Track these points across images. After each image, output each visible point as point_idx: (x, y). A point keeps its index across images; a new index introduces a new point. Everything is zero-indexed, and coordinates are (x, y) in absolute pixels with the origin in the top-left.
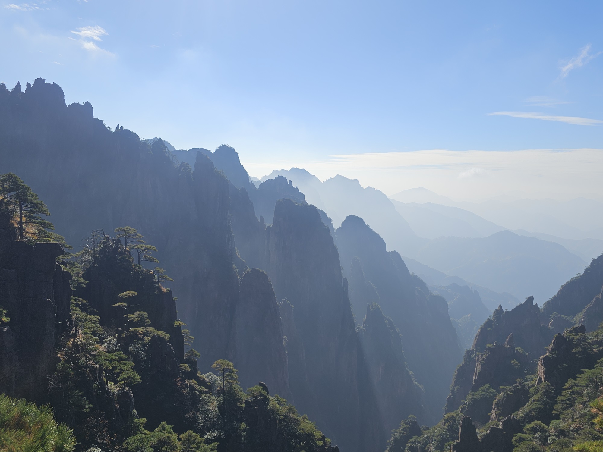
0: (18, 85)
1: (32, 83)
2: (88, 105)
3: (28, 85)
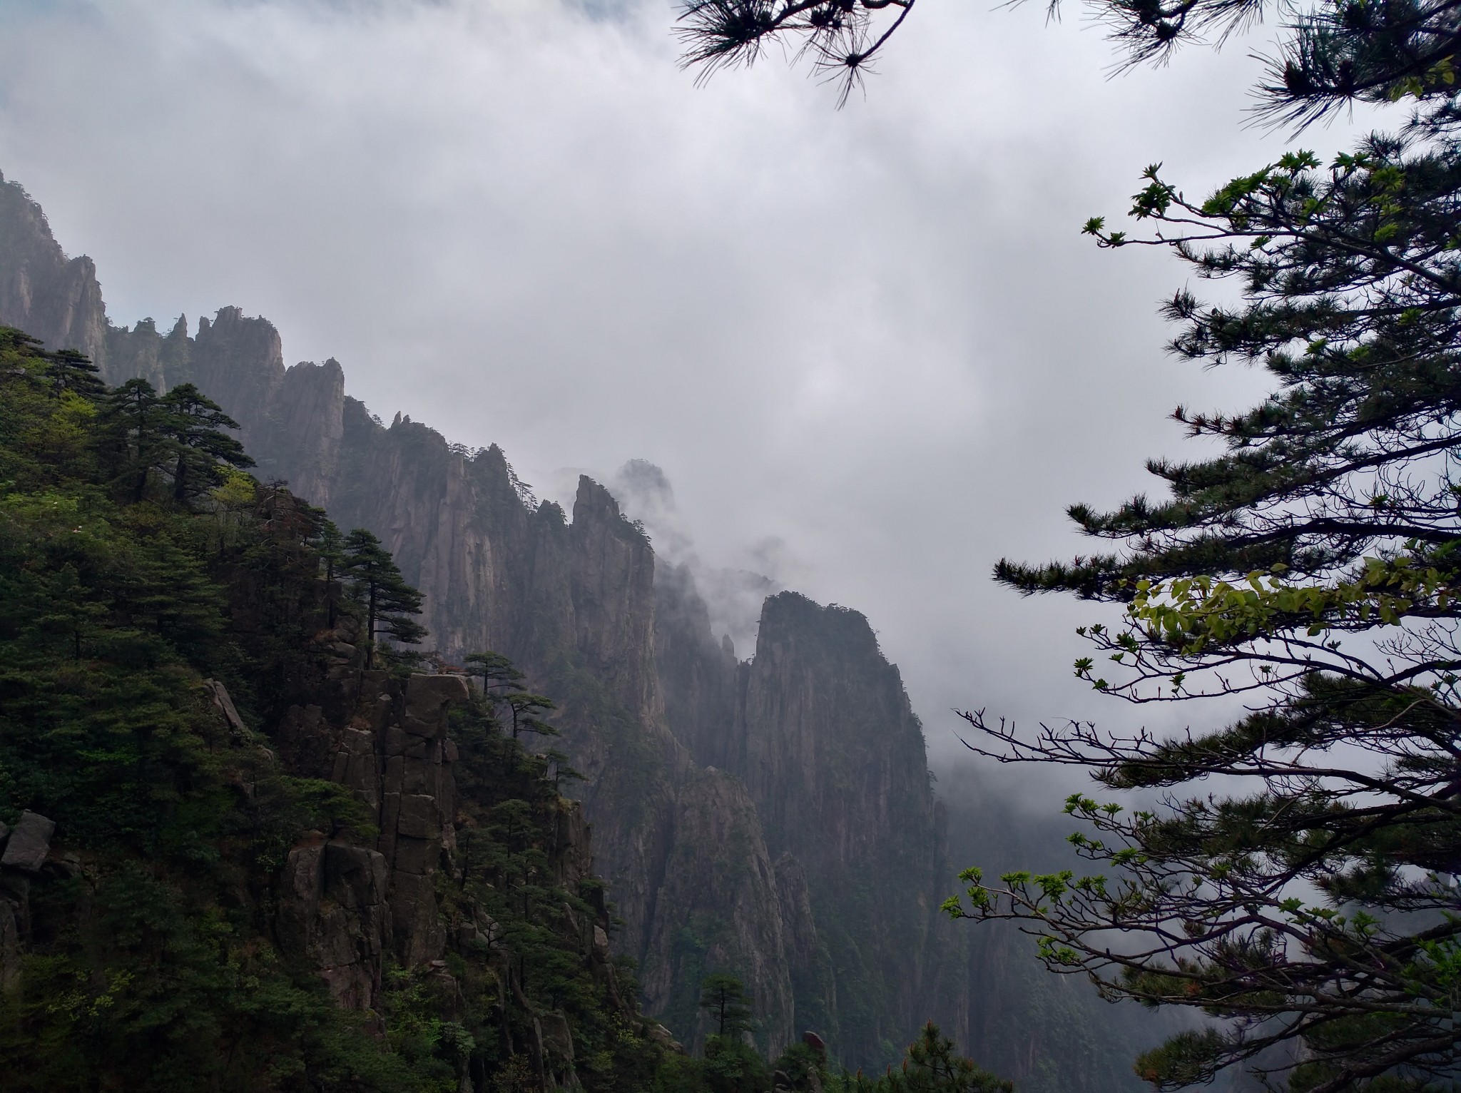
0: (181, 324)
1: (212, 317)
2: (332, 368)
3: (204, 322)
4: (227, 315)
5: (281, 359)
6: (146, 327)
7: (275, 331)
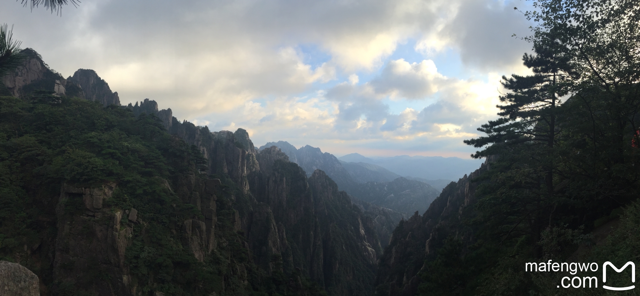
0: (137, 103)
1: (143, 101)
2: (169, 110)
3: (141, 102)
4: (146, 100)
5: (158, 109)
6: (130, 105)
7: (156, 103)
